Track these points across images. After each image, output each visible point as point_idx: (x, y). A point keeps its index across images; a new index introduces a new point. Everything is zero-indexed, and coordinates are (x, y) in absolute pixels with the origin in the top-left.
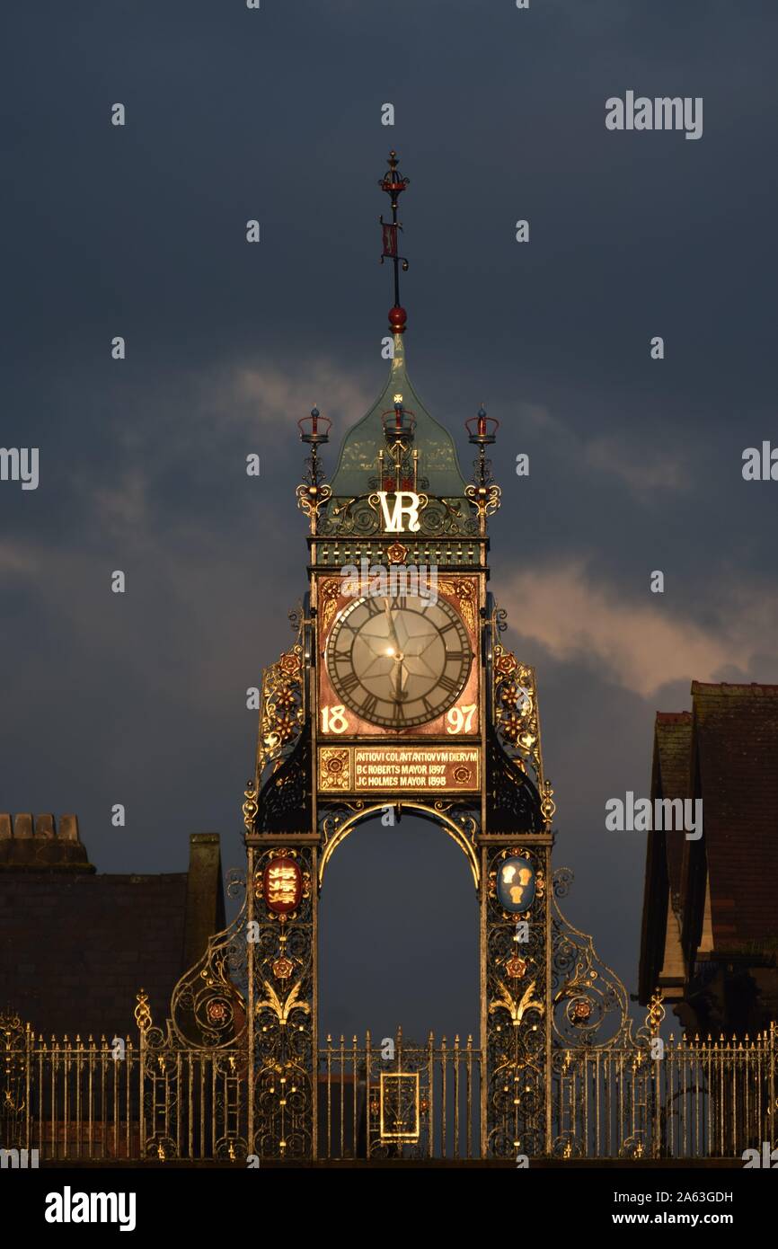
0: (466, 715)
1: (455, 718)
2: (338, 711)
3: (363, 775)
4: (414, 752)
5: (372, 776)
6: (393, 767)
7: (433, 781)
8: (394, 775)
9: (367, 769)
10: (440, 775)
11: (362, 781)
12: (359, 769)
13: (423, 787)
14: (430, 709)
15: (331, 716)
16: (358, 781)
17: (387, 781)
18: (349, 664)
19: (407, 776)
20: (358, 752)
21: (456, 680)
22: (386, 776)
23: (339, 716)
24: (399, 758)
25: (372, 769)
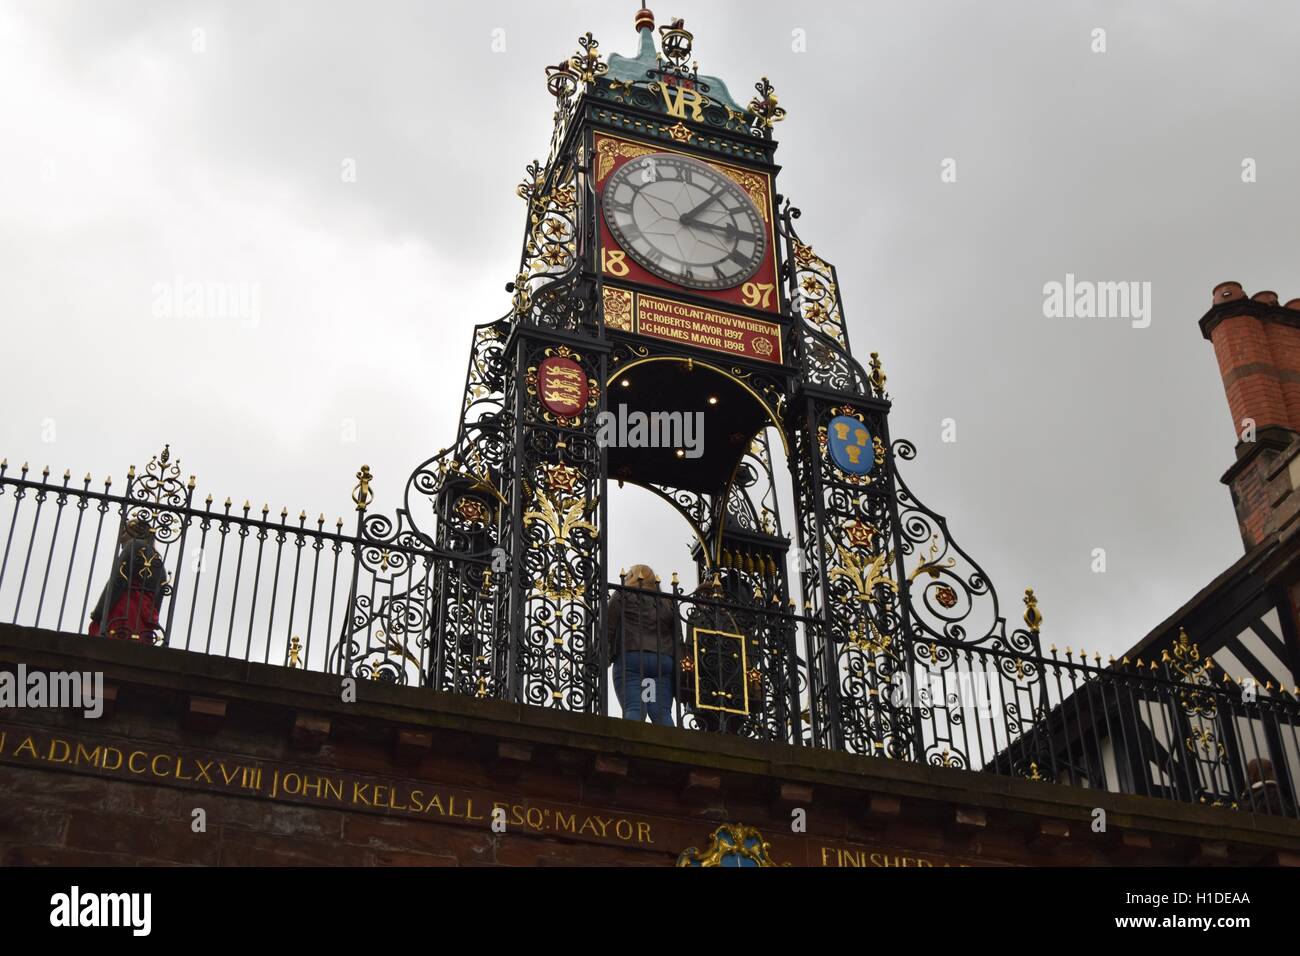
0: (762, 292)
1: (750, 290)
2: (617, 256)
3: (647, 321)
4: (706, 312)
5: (658, 324)
6: (683, 321)
7: (729, 345)
8: (684, 329)
9: (652, 317)
10: (737, 341)
11: (646, 327)
12: (642, 315)
13: (718, 347)
14: (722, 277)
15: (608, 258)
16: (641, 325)
17: (676, 333)
18: (628, 216)
19: (701, 333)
20: (641, 297)
21: (750, 257)
22: (675, 328)
23: (619, 260)
24: (689, 313)
25: (657, 318)
